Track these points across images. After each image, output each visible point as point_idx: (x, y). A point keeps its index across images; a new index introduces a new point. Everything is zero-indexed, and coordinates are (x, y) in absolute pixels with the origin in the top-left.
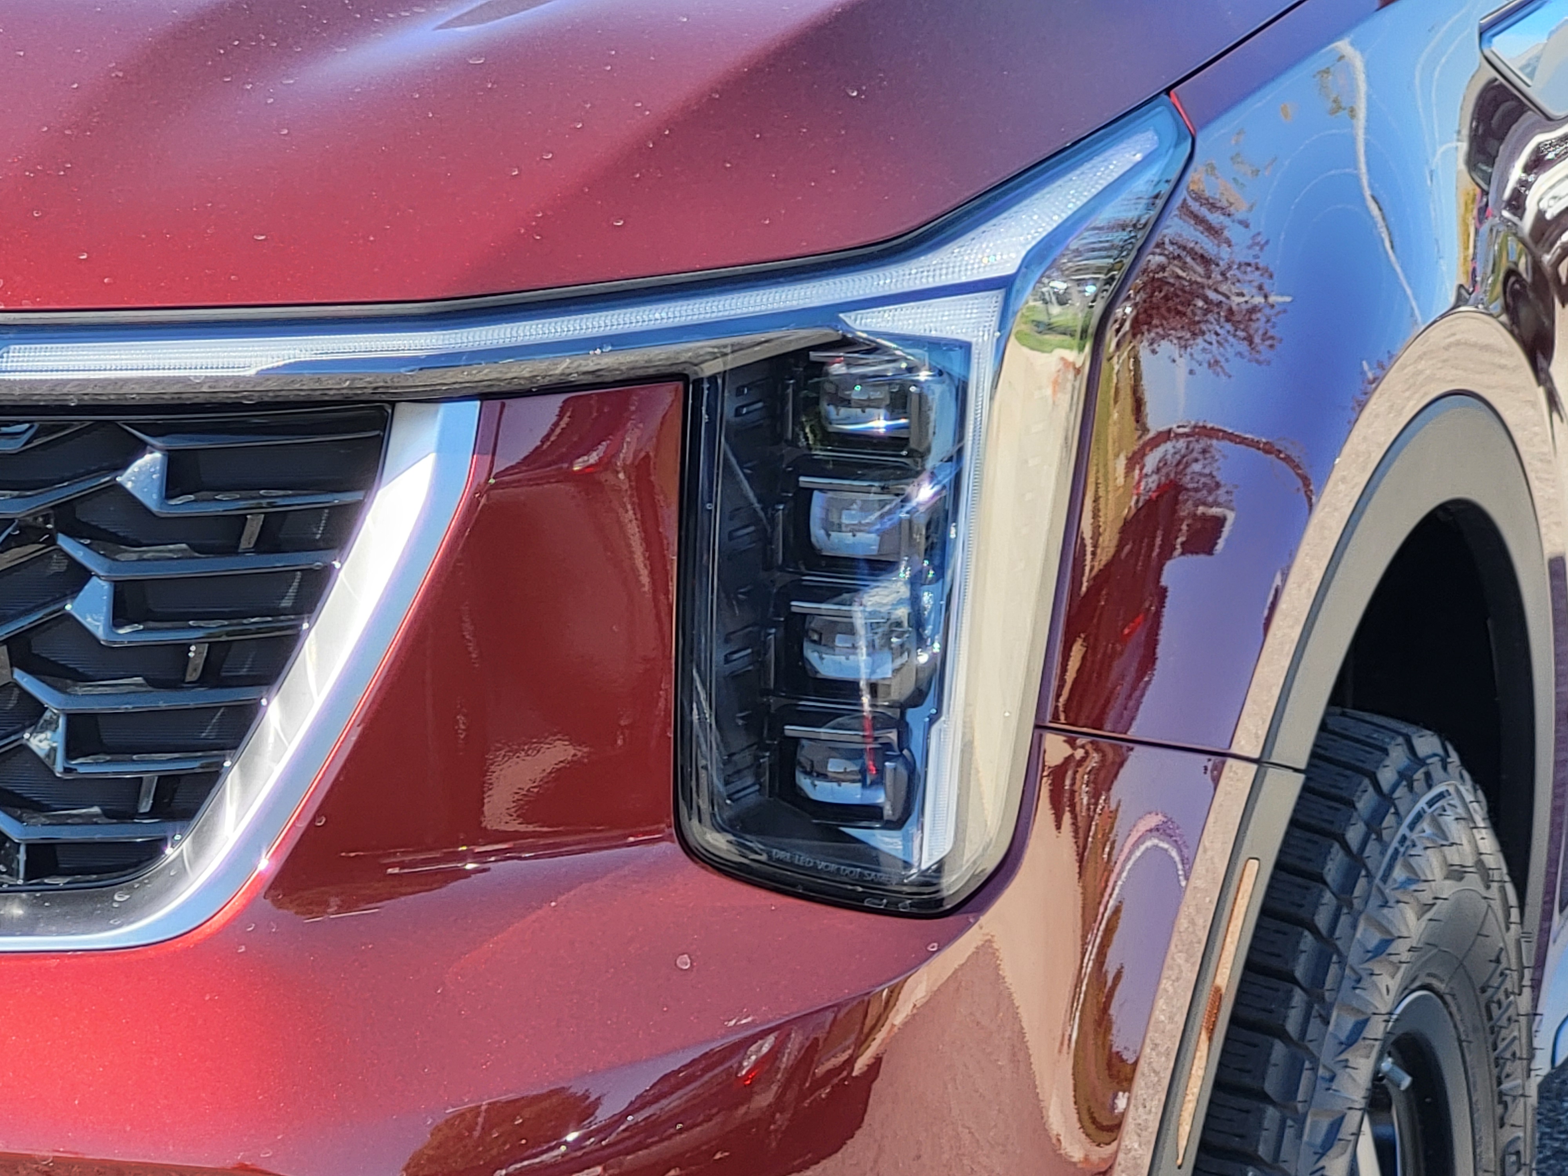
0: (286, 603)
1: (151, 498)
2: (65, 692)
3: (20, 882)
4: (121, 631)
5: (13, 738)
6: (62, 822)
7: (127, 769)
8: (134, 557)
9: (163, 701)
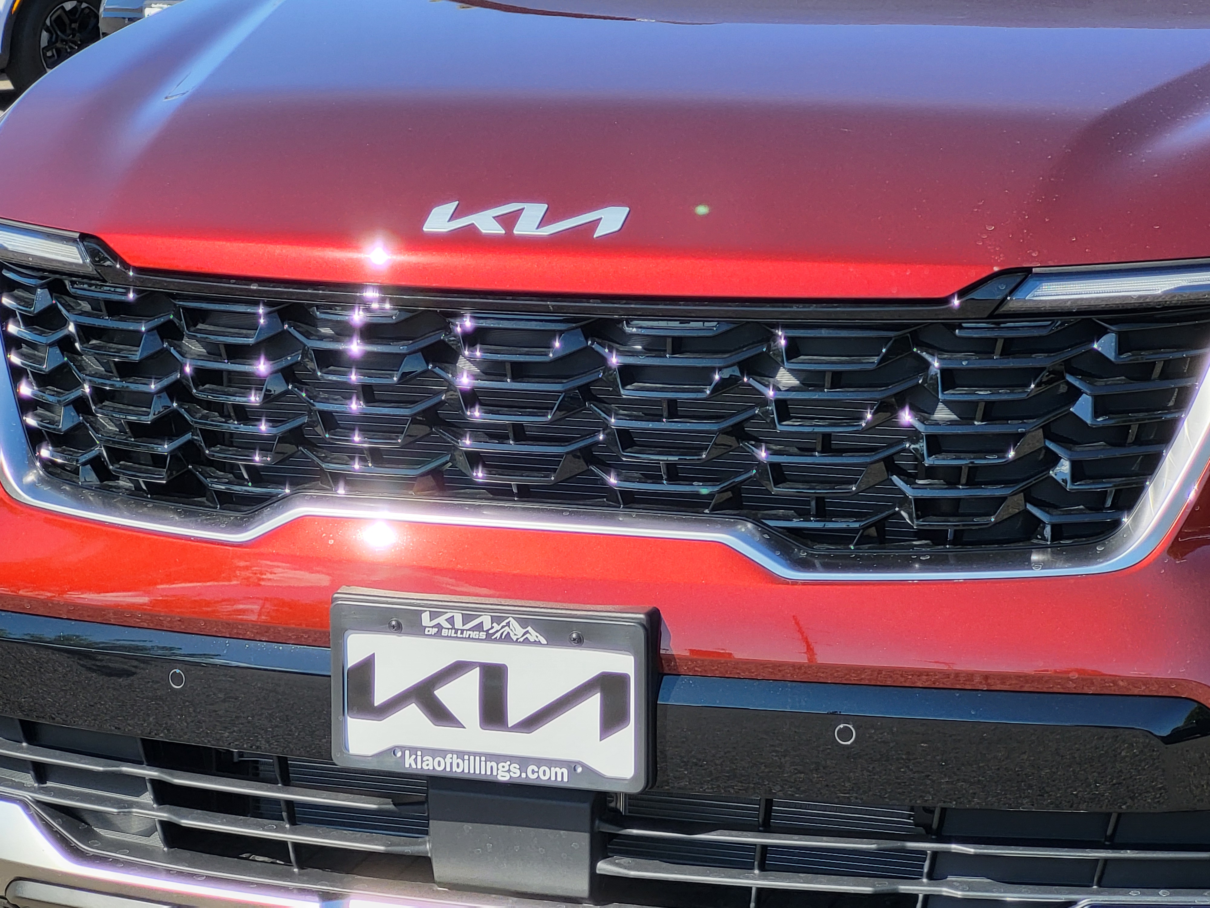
0: (1171, 404)
1: (1111, 354)
2: (1070, 450)
3: (1049, 543)
4: (1099, 420)
5: (1045, 473)
6: (1069, 513)
7: (1098, 487)
8: (1103, 384)
9: (1118, 452)
